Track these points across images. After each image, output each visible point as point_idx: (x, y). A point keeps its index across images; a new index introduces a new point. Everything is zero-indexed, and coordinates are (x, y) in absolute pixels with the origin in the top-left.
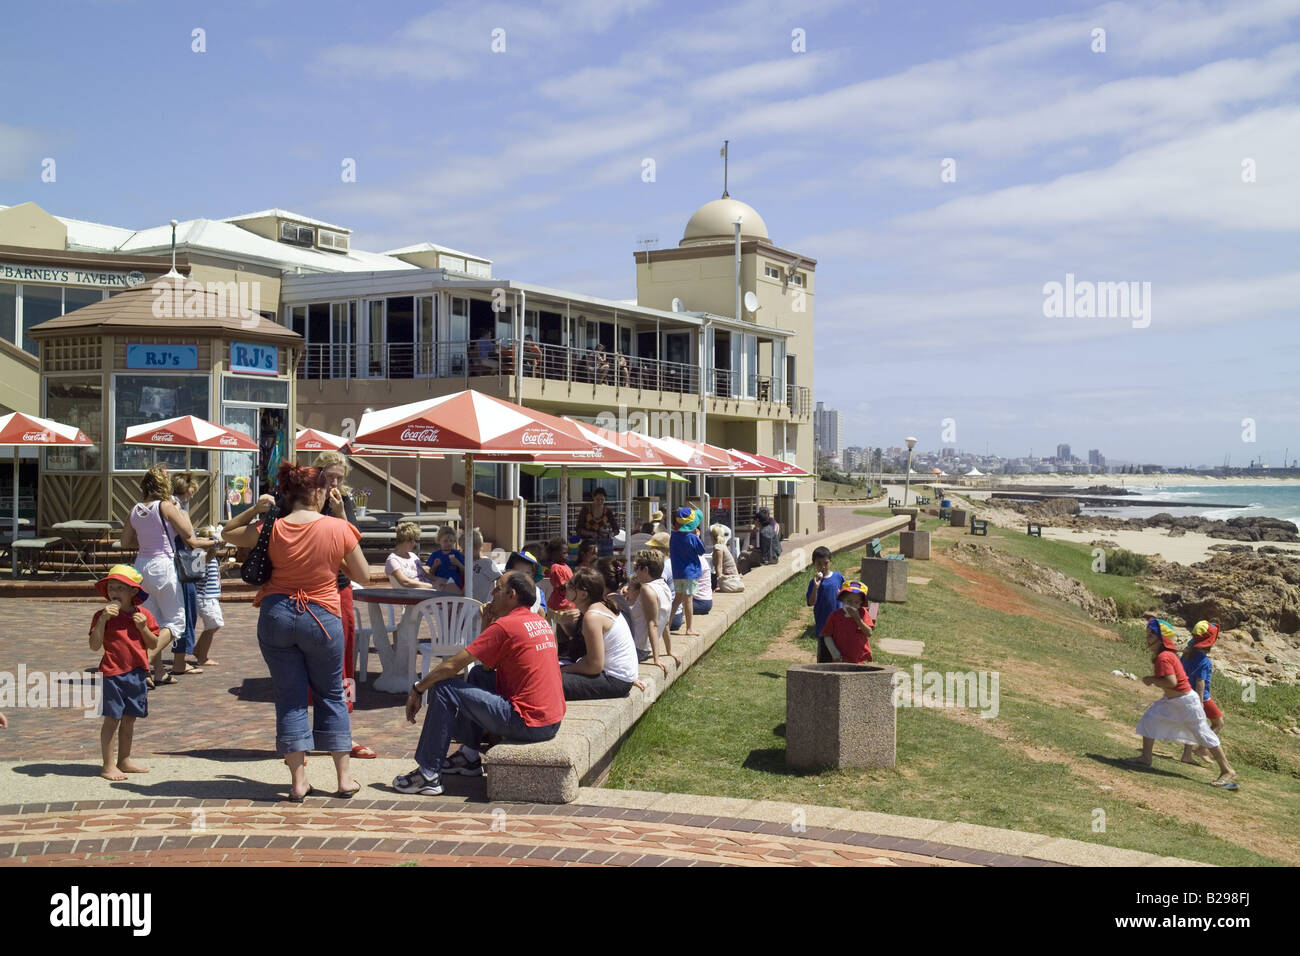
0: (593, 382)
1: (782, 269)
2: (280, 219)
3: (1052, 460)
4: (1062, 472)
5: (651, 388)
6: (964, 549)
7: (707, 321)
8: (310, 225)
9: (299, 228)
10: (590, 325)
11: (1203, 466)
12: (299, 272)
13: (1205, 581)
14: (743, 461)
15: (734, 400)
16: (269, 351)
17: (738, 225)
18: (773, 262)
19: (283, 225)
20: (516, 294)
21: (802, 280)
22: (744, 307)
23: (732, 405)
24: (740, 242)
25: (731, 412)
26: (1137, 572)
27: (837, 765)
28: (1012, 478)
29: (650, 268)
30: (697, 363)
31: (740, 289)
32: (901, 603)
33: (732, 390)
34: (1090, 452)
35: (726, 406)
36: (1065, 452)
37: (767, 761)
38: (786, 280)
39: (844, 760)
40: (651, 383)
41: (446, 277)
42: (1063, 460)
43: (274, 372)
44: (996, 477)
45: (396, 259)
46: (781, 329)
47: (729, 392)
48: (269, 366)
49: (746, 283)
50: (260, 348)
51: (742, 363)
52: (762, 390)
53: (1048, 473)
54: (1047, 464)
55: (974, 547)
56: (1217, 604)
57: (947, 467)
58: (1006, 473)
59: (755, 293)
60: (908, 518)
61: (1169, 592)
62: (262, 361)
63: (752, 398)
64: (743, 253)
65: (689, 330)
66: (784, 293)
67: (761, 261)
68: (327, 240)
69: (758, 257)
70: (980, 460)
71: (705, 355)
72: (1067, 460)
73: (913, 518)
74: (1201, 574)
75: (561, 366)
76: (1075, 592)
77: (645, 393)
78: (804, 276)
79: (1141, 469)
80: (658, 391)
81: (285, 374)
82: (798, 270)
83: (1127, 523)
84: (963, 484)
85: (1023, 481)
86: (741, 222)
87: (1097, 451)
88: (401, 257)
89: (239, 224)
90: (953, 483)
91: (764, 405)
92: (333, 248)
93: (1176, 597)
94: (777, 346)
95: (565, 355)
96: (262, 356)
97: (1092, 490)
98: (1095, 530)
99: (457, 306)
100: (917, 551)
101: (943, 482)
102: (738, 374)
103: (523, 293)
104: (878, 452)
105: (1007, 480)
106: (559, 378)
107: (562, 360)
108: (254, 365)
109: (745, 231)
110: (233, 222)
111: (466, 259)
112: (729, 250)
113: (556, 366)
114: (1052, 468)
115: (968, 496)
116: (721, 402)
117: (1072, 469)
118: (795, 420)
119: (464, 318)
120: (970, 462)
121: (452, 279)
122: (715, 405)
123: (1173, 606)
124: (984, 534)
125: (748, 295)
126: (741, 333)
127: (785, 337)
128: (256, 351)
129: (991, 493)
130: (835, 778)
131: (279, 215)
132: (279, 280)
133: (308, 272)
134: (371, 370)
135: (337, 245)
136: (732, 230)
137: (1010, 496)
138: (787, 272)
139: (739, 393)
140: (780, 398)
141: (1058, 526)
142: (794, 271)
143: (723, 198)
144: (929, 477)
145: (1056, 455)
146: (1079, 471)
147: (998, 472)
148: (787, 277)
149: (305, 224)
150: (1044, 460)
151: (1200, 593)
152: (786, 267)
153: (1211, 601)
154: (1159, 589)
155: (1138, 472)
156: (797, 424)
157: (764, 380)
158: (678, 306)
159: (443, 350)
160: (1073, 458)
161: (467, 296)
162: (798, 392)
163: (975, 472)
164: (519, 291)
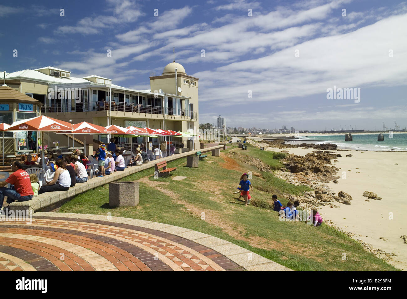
0: (132, 112)
1: (189, 81)
2: (49, 69)
3: (281, 130)
4: (283, 133)
5: (149, 113)
6: (231, 154)
7: (165, 95)
8: (59, 71)
9: (55, 72)
10: (134, 96)
11: (320, 131)
12: (53, 83)
13: (296, 160)
14: (155, 132)
15: (174, 116)
16: (30, 105)
17: (176, 69)
18: (186, 79)
19: (50, 71)
20: (109, 89)
21: (195, 84)
22: (178, 91)
23: (173, 117)
24: (177, 74)
25: (173, 119)
26: (282, 158)
27: (119, 206)
28: (270, 135)
29: (154, 81)
30: (163, 106)
31: (177, 86)
32: (197, 167)
33: (173, 113)
34: (291, 127)
35: (171, 117)
36: (285, 128)
37: (107, 206)
38: (190, 84)
39: (121, 204)
40: (149, 112)
41: (90, 85)
42: (284, 130)
43: (32, 111)
44: (266, 135)
45: (85, 80)
46: (188, 96)
47: (172, 114)
48: (31, 109)
49: (178, 85)
50: (28, 104)
51: (176, 106)
52: (182, 113)
53: (280, 133)
54: (280, 131)
55: (234, 153)
56: (298, 166)
57: (254, 132)
58: (269, 133)
59: (181, 87)
60: (223, 146)
61: (287, 163)
62: (28, 108)
63: (179, 115)
64: (177, 77)
65: (161, 98)
66: (189, 87)
67: (182, 79)
68: (63, 75)
69: (182, 78)
70: (263, 130)
71: (165, 104)
72: (285, 130)
73: (225, 146)
74: (296, 158)
75: (123, 108)
76: (260, 164)
77: (147, 114)
78: (195, 82)
79: (304, 132)
80: (151, 114)
81: (35, 111)
82: (193, 81)
83: (294, 146)
84: (257, 137)
85: (273, 135)
86: (177, 69)
87: (293, 127)
88: (86, 79)
89: (39, 71)
90: (254, 136)
91: (183, 117)
92: (66, 77)
93: (288, 164)
94: (186, 101)
95: (124, 105)
96: (28, 106)
97: (290, 138)
98: (286, 148)
99: (94, 92)
100: (216, 154)
101: (252, 136)
102: (175, 109)
103: (110, 89)
104: (235, 129)
105: (269, 135)
106: (122, 111)
107: (123, 106)
108: (26, 109)
109: (178, 71)
110: (37, 70)
111: (104, 79)
112: (174, 76)
113: (121, 108)
114: (281, 132)
115: (254, 140)
116: (170, 116)
117: (286, 132)
118: (193, 120)
119: (96, 95)
120: (260, 131)
121: (92, 85)
122: (168, 117)
123: (288, 167)
124: (245, 150)
125: (179, 88)
126: (176, 98)
127: (189, 99)
128: (26, 105)
129: (262, 139)
130: (118, 210)
131: (49, 68)
132: (47, 86)
133: (56, 84)
134: (72, 110)
135: (67, 76)
136: (175, 71)
137: (267, 140)
138: (190, 82)
139: (175, 114)
140: (187, 115)
141: (276, 147)
142: (192, 81)
143: (173, 62)
144: (248, 135)
145: (282, 128)
146: (288, 133)
147: (267, 133)
148: (190, 83)
149: (57, 70)
150: (279, 130)
151: (294, 163)
152: (190, 80)
153: (296, 165)
154: (285, 162)
155: (303, 133)
156: (193, 122)
157: (183, 110)
158: (161, 91)
159: (90, 104)
160: (287, 129)
161: (97, 90)
162: (194, 114)
163: (260, 133)
164: (109, 88)
